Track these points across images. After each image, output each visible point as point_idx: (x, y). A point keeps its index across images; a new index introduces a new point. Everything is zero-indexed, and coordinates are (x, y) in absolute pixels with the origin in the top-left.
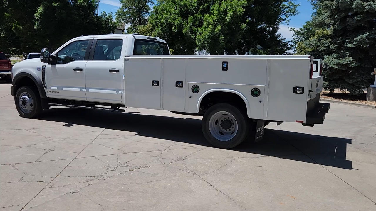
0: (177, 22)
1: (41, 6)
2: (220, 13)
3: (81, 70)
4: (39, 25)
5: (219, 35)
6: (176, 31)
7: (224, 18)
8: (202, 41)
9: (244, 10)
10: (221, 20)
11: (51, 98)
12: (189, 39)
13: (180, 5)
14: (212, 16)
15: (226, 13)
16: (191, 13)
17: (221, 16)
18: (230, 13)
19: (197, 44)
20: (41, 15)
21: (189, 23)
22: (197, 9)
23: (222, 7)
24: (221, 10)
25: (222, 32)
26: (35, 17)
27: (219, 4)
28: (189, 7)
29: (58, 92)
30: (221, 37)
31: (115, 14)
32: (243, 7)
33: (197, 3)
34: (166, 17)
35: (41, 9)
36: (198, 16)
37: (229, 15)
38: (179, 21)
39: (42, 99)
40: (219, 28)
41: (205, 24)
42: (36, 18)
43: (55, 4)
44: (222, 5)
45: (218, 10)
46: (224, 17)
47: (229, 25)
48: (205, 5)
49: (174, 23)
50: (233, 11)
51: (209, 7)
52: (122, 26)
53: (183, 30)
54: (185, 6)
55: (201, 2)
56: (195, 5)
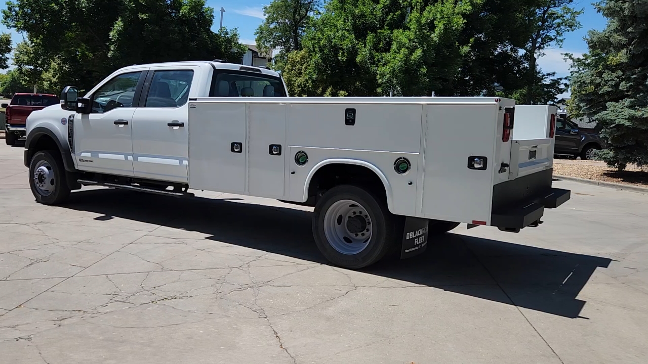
0: (346, 44)
1: (120, 19)
2: (421, 27)
3: (126, 123)
4: (117, 51)
5: (419, 65)
6: (345, 59)
7: (429, 36)
8: (388, 76)
9: (465, 21)
10: (423, 39)
12: (367, 74)
13: (353, 15)
14: (407, 32)
15: (432, 26)
16: (372, 27)
17: (424, 33)
18: (440, 26)
19: (380, 81)
20: (120, 33)
21: (367, 45)
22: (382, 22)
23: (424, 17)
24: (423, 21)
25: (424, 60)
26: (110, 38)
27: (420, 12)
28: (370, 18)
30: (422, 69)
31: (256, 31)
32: (464, 16)
33: (383, 10)
34: (328, 36)
35: (119, 25)
36: (383, 33)
37: (437, 31)
38: (351, 41)
39: (69, 172)
40: (419, 53)
41: (394, 46)
42: (112, 39)
43: (143, 16)
44: (425, 13)
45: (418, 21)
46: (428, 33)
47: (438, 48)
48: (396, 13)
49: (341, 45)
50: (445, 24)
51: (403, 17)
52: (266, 52)
53: (356, 57)
54: (363, 15)
55: (388, 9)
56: (379, 13)
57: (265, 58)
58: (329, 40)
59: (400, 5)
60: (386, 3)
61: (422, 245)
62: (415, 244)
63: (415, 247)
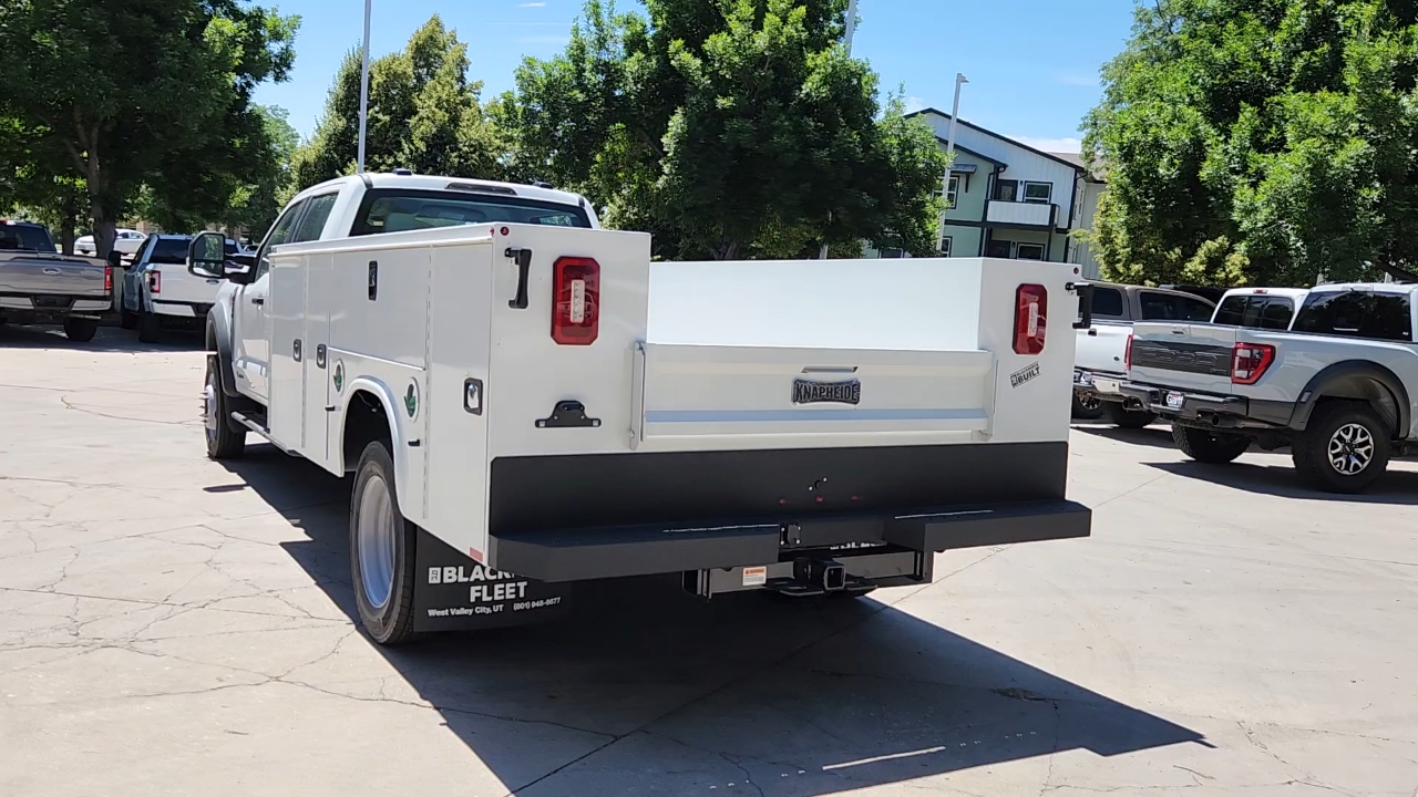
0: (1178, 136)
1: (679, 110)
2: (1370, 81)
4: (676, 175)
6: (1174, 173)
7: (1395, 104)
8: (1265, 212)
13: (1210, 63)
14: (1335, 98)
16: (1255, 92)
17: (1381, 95)
19: (1245, 225)
20: (681, 141)
21: (1235, 136)
22: (1283, 76)
23: (1377, 54)
24: (1376, 64)
25: (1381, 167)
26: (664, 149)
27: (1370, 40)
28: (1250, 69)
30: (1364, 192)
33: (1288, 46)
35: (676, 122)
36: (1279, 103)
38: (1193, 130)
39: (229, 397)
40: (1358, 147)
41: (1289, 137)
43: (724, 102)
45: (1363, 65)
46: (1394, 97)
48: (1318, 51)
49: (1168, 139)
53: (1201, 168)
54: (1235, 65)
55: (1308, 41)
56: (1276, 56)
58: (1143, 125)
59: (1338, 28)
60: (1298, 28)
61: (517, 607)
62: (473, 600)
63: (473, 606)
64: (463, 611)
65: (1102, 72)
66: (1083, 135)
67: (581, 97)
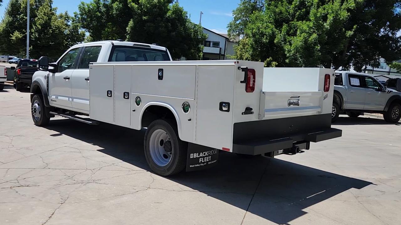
0: (269, 31)
1: (132, 20)
2: (317, 19)
3: (69, 78)
5: (315, 44)
6: (267, 41)
7: (323, 25)
8: (293, 52)
9: (349, 14)
10: (319, 27)
11: (55, 107)
12: (282, 50)
13: (275, 12)
14: (308, 23)
15: (325, 18)
16: (286, 20)
17: (319, 22)
18: (330, 18)
19: (288, 55)
20: (132, 28)
21: (282, 32)
22: (293, 16)
23: (319, 12)
24: (319, 15)
25: (319, 41)
26: (127, 31)
27: (317, 9)
28: (285, 14)
29: (56, 101)
30: (316, 47)
31: (227, 26)
32: (348, 10)
33: (294, 9)
34: (258, 26)
35: (131, 23)
36: (293, 23)
37: (328, 22)
38: (272, 30)
39: (47, 107)
40: (315, 36)
41: (298, 32)
43: (145, 18)
44: (320, 10)
45: (315, 15)
46: (322, 23)
47: (329, 33)
48: (303, 11)
49: (266, 32)
50: (334, 16)
51: (308, 13)
53: (274, 40)
54: (281, 13)
55: (299, 7)
56: (291, 11)
57: (234, 42)
58: (259, 29)
59: (306, 5)
60: (296, 4)
61: (209, 163)
62: (200, 162)
63: (200, 164)
64: (198, 165)
65: (233, 12)
66: (228, 29)
67: (99, 14)
